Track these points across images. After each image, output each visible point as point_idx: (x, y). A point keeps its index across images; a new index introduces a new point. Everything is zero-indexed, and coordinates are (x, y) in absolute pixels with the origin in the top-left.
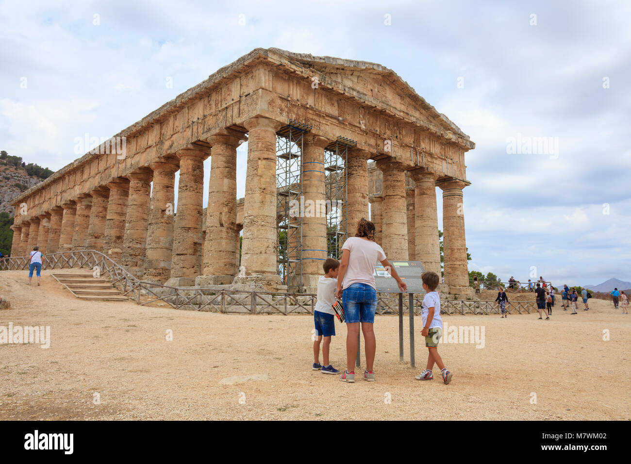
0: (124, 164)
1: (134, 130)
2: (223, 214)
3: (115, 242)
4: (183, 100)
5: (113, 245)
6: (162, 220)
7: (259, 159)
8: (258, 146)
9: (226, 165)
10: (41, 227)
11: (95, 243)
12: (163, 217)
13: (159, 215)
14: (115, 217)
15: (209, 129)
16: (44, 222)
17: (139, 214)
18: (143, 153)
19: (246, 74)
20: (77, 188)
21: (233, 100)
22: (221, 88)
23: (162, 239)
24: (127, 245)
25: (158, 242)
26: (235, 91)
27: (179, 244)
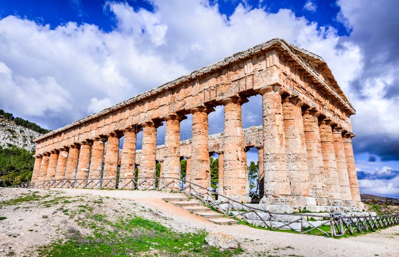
0: (138, 117)
1: (150, 94)
2: (239, 152)
3: (129, 168)
4: (198, 74)
5: (127, 170)
6: (175, 155)
7: (276, 114)
8: (274, 105)
9: (238, 118)
10: (60, 156)
11: (111, 168)
12: (175, 153)
13: (173, 151)
14: (130, 151)
15: (222, 93)
16: (63, 154)
17: (151, 150)
18: (156, 109)
19: (258, 56)
20: (93, 131)
21: (246, 74)
22: (232, 67)
23: (175, 167)
24: (144, 170)
25: (172, 169)
26: (249, 68)
27: (197, 172)
